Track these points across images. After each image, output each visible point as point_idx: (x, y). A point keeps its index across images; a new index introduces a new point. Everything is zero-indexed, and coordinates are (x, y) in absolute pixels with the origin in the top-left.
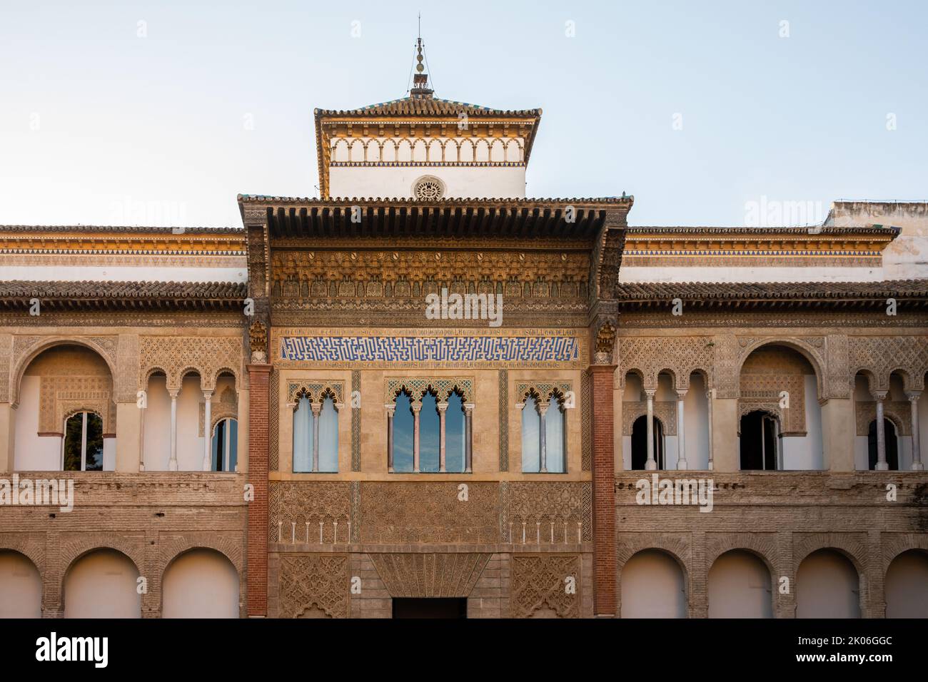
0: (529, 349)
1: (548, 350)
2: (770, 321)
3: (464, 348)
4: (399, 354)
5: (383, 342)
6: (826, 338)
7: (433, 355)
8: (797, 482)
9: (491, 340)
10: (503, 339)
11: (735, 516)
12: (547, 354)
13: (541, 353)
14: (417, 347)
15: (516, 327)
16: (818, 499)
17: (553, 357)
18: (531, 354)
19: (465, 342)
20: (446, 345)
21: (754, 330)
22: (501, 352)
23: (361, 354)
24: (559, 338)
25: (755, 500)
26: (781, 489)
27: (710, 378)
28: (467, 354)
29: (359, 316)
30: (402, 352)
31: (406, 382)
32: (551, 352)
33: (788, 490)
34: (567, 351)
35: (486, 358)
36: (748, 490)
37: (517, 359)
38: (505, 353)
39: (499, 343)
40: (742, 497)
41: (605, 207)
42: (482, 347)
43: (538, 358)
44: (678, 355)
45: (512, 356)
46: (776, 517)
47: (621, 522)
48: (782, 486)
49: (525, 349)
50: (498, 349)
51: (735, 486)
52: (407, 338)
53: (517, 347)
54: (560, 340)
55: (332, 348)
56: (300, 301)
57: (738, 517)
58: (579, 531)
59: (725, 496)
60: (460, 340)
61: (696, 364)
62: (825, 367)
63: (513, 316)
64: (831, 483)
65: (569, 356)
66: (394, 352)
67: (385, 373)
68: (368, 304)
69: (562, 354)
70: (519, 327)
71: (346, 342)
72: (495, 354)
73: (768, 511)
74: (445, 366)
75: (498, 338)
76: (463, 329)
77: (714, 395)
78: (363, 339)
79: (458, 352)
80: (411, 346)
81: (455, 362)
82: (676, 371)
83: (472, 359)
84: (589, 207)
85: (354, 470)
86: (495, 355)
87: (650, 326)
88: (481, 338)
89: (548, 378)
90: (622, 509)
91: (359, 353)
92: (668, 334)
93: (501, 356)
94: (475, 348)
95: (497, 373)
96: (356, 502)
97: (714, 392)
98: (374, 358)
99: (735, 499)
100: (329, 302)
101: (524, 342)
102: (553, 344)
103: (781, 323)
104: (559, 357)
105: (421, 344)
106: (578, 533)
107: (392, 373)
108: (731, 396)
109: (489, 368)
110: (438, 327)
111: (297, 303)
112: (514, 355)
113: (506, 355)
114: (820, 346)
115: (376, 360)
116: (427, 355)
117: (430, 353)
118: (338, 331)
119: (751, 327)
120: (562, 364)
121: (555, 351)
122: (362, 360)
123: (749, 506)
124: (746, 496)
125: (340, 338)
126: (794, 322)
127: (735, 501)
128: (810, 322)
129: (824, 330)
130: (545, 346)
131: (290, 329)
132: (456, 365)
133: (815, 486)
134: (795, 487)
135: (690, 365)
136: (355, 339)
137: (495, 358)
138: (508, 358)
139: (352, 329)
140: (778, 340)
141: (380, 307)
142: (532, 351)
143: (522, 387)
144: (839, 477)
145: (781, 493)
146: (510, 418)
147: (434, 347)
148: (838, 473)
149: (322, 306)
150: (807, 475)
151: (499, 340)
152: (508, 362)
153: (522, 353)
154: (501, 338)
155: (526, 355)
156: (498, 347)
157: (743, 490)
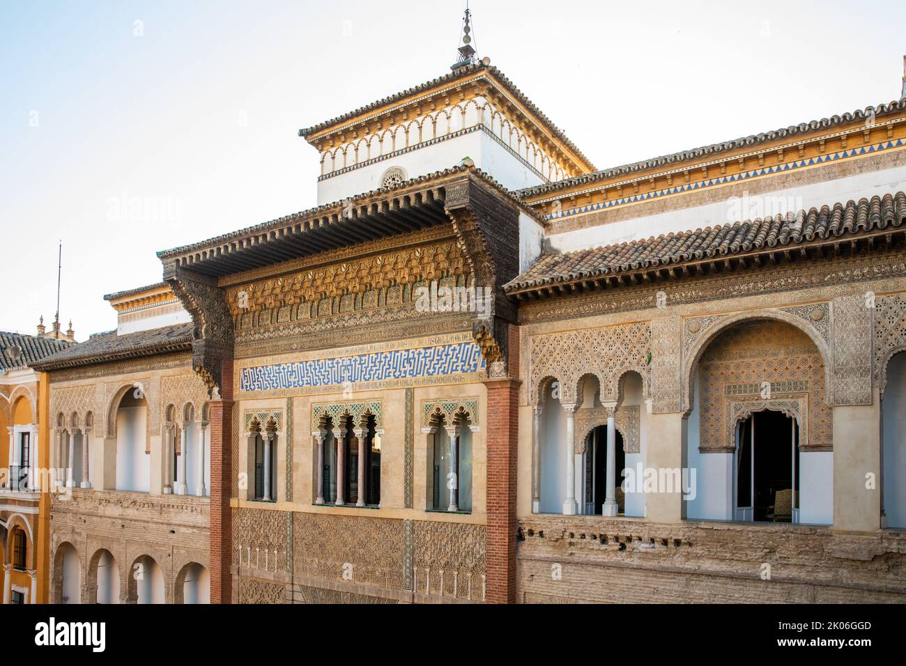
0: (435, 362)
1: (455, 360)
2: (737, 287)
3: (375, 366)
4: (322, 377)
5: (310, 366)
6: (831, 304)
7: (349, 376)
8: (774, 541)
9: (399, 354)
10: (411, 351)
11: (676, 587)
12: (453, 366)
13: (447, 365)
14: (336, 369)
15: (422, 336)
16: (812, 572)
17: (459, 368)
18: (437, 366)
19: (376, 359)
20: (360, 364)
21: (709, 305)
22: (408, 368)
23: (294, 380)
24: (466, 344)
25: (708, 565)
26: (748, 552)
27: (645, 383)
28: (378, 372)
29: (292, 342)
30: (324, 375)
31: (327, 407)
32: (457, 362)
33: (759, 554)
34: (474, 360)
35: (394, 375)
36: (698, 550)
37: (423, 375)
38: (412, 368)
39: (406, 357)
40: (688, 560)
41: (441, 183)
42: (391, 363)
43: (443, 372)
44: (603, 353)
45: (418, 372)
46: (736, 595)
47: (528, 580)
48: (750, 547)
49: (431, 361)
50: (406, 365)
51: (678, 543)
52: (329, 359)
53: (423, 359)
54: (467, 347)
55: (274, 376)
56: (252, 332)
57: (679, 589)
58: (484, 585)
59: (664, 556)
60: (372, 357)
61: (627, 364)
62: (829, 353)
63: (419, 323)
64: (835, 547)
65: (475, 365)
66: (318, 376)
67: (311, 399)
68: (299, 327)
69: (469, 365)
70: (425, 336)
71: (284, 369)
72: (403, 370)
73: (726, 584)
74: (357, 388)
75: (406, 350)
76: (374, 344)
77: (649, 409)
78: (295, 365)
79: (370, 371)
80: (331, 368)
81: (366, 382)
82: (600, 377)
83: (381, 378)
84: (424, 188)
85: (287, 500)
86: (403, 372)
87: (567, 317)
88: (390, 352)
89: (454, 395)
90: (530, 563)
91: (292, 379)
92: (590, 325)
93: (408, 372)
94: (385, 365)
95: (404, 392)
96: (288, 532)
97: (649, 403)
98: (303, 384)
99: (678, 562)
100: (271, 330)
101: (431, 353)
102: (459, 353)
103: (754, 287)
104: (466, 368)
105: (340, 365)
106: (482, 587)
107: (316, 399)
108: (672, 409)
109: (396, 387)
110: (352, 345)
111: (250, 334)
112: (420, 371)
113: (413, 370)
114: (821, 319)
115: (305, 385)
116: (344, 377)
117: (346, 374)
118: (278, 358)
119: (705, 300)
120: (468, 377)
121: (462, 361)
122: (294, 387)
123: (697, 574)
124: (693, 558)
125: (279, 365)
126: (776, 283)
127: (677, 565)
128: (803, 280)
129: (826, 291)
130: (451, 356)
131: (246, 360)
132: (367, 386)
133: (807, 551)
134: (772, 551)
135: (618, 367)
136: (290, 364)
137: (403, 375)
138: (415, 374)
139: (287, 355)
140: (749, 316)
141: (306, 329)
142: (438, 364)
143: (428, 408)
144: (849, 538)
145: (749, 558)
146: (415, 445)
147: (350, 367)
148: (849, 533)
149: (267, 335)
150: (792, 533)
151: (407, 353)
152: (413, 379)
153: (428, 367)
154: (408, 350)
155: (432, 368)
156: (406, 361)
157: (690, 550)
